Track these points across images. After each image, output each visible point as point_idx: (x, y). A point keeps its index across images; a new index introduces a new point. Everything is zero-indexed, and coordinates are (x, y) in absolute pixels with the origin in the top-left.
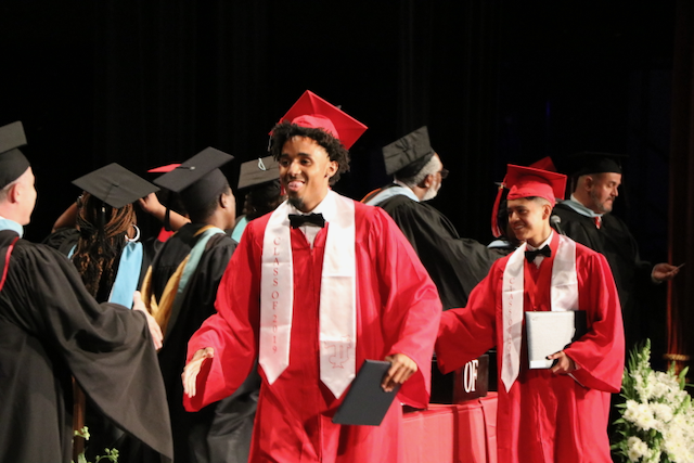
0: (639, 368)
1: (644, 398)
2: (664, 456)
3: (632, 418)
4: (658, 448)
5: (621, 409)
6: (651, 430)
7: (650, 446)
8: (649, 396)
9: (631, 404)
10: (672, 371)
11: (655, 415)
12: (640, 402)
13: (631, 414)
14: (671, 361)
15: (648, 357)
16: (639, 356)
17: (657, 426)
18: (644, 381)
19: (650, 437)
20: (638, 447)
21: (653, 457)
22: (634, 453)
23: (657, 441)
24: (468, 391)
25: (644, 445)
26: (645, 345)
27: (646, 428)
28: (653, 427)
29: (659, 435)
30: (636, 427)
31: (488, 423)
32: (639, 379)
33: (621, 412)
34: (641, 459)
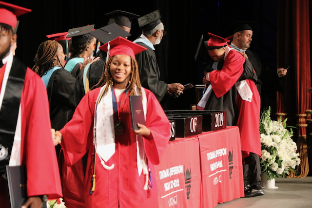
0: (266, 119)
1: (268, 133)
2: (277, 158)
3: (263, 142)
4: (275, 154)
6: (272, 146)
7: (271, 154)
8: (270, 132)
9: (263, 135)
10: (280, 120)
11: (273, 140)
12: (267, 135)
13: (263, 140)
14: (279, 116)
15: (270, 114)
16: (266, 114)
17: (274, 145)
18: (268, 125)
19: (271, 150)
20: (266, 155)
21: (273, 158)
22: (264, 157)
23: (274, 151)
24: (192, 131)
25: (269, 154)
26: (268, 109)
27: (269, 146)
28: (272, 145)
29: (275, 149)
30: (265, 146)
31: (201, 146)
32: (266, 125)
34: (267, 160)
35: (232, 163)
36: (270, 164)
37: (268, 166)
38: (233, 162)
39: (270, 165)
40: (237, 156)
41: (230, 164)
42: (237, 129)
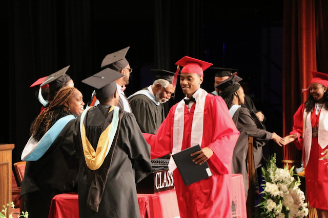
0: (271, 167)
1: (274, 181)
2: (284, 208)
3: (269, 191)
4: (281, 204)
5: (263, 186)
6: (278, 196)
7: (278, 204)
8: (276, 180)
9: (268, 184)
10: (287, 167)
11: (279, 189)
13: (268, 189)
14: (286, 164)
15: (275, 162)
16: (271, 161)
18: (274, 173)
19: (277, 200)
20: (270, 205)
21: (279, 209)
23: (280, 201)
25: (275, 203)
26: (273, 156)
27: (275, 195)
28: (279, 194)
29: (281, 198)
30: (271, 195)
32: (272, 173)
33: (263, 188)
34: (273, 210)
35: (235, 214)
36: (276, 214)
37: (274, 216)
38: (237, 212)
39: (276, 216)
40: (241, 206)
41: (233, 214)
42: (241, 177)
